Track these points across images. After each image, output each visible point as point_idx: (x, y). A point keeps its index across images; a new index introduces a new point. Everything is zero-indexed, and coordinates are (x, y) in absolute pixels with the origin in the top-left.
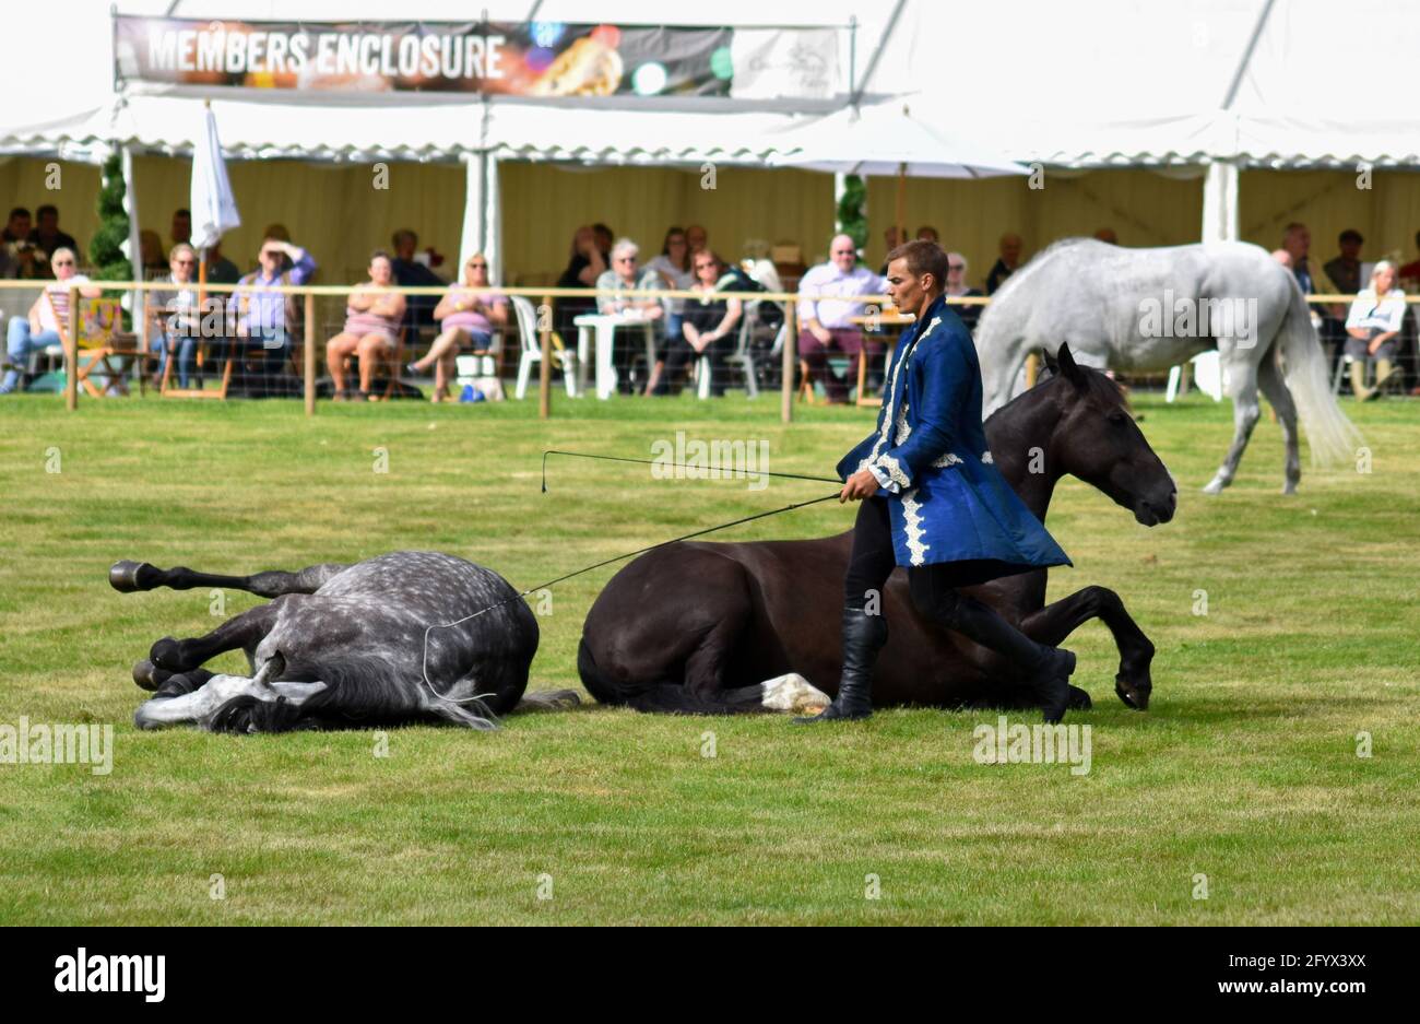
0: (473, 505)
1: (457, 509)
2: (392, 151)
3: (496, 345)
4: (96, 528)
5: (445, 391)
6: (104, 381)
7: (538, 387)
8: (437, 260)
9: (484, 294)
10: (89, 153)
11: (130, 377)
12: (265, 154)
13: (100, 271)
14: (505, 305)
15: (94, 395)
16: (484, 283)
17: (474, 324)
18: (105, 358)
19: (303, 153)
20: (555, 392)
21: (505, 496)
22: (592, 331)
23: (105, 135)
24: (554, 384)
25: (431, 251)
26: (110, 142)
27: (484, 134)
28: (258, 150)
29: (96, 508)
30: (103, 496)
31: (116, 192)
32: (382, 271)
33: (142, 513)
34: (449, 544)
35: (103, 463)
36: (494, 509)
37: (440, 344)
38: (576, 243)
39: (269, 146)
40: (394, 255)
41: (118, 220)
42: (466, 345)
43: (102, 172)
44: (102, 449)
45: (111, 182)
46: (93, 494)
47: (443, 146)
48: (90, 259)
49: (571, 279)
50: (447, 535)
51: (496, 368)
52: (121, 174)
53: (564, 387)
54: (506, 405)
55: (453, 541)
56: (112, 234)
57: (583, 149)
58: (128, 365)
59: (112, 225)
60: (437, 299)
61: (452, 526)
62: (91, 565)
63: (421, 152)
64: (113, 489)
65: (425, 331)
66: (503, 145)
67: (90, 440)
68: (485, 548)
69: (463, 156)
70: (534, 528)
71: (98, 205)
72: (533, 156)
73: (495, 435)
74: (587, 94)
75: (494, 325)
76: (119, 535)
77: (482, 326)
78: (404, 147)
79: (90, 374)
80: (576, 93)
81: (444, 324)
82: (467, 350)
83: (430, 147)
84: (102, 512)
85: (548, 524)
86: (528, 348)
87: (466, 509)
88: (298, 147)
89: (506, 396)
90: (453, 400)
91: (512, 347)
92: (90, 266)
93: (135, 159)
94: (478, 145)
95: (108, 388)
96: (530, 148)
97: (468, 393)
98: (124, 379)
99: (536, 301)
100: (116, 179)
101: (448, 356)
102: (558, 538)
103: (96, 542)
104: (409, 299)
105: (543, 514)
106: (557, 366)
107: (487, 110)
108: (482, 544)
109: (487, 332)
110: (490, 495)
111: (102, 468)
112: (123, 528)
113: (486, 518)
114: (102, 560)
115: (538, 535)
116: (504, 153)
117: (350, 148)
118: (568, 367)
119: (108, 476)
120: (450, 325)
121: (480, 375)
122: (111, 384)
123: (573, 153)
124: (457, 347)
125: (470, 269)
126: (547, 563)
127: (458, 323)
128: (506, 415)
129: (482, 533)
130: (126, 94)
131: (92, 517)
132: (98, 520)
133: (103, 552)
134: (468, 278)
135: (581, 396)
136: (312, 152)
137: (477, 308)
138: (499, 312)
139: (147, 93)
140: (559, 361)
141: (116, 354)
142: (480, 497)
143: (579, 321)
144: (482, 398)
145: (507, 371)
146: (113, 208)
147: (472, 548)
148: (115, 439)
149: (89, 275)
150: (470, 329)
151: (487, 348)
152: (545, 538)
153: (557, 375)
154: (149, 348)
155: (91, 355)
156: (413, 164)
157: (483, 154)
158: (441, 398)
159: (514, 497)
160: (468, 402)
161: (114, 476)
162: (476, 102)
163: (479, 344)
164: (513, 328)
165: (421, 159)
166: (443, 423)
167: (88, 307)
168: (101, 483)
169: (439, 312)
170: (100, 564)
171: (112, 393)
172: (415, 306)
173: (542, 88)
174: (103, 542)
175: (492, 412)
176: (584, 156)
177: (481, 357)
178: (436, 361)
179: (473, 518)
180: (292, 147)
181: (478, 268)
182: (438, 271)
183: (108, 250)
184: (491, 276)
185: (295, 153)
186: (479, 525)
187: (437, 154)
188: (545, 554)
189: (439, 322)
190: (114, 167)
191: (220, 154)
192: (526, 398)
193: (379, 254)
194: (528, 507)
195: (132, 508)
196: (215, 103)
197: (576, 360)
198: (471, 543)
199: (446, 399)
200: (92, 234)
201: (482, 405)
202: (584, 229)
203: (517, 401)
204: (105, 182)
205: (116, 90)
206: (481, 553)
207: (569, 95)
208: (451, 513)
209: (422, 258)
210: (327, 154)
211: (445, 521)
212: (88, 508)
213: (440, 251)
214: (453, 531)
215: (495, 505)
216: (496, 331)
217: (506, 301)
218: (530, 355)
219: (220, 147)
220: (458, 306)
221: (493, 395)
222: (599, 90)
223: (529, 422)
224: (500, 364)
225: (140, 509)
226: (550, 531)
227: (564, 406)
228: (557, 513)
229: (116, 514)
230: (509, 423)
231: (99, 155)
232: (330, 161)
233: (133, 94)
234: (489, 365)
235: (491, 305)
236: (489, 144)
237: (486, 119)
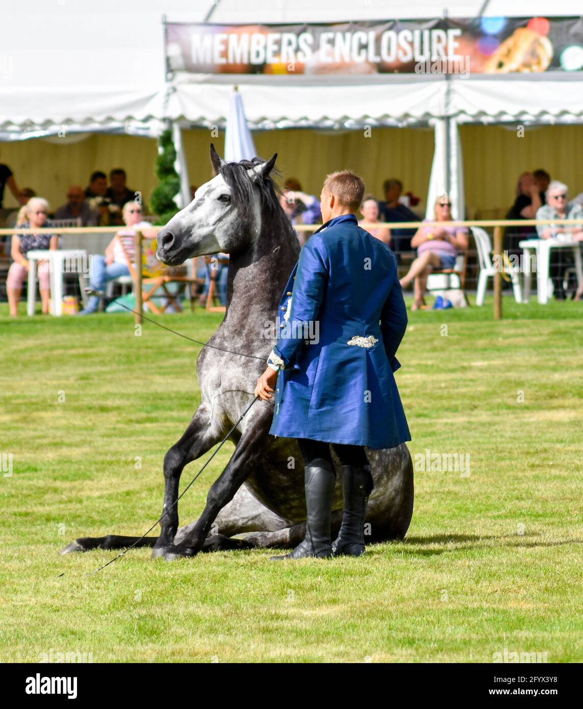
0: (440, 388)
1: (428, 391)
2: (377, 120)
3: (460, 265)
4: (154, 415)
5: (422, 301)
6: (163, 302)
7: (492, 296)
8: (414, 201)
9: (448, 226)
10: (148, 129)
11: (183, 298)
12: (281, 125)
13: (157, 218)
14: (466, 234)
15: (156, 313)
16: (449, 218)
17: (442, 249)
18: (163, 284)
19: (310, 123)
20: (506, 300)
21: (465, 380)
22: (533, 251)
23: (159, 114)
24: (504, 293)
25: (409, 195)
26: (164, 120)
27: (447, 104)
28: (276, 122)
29: (154, 399)
30: (160, 390)
31: (169, 157)
32: (372, 211)
33: (188, 402)
34: (422, 418)
35: (162, 364)
36: (456, 391)
37: (417, 266)
38: (520, 185)
39: (284, 119)
40: (382, 198)
41: (171, 179)
42: (436, 266)
43: (158, 143)
44: (161, 353)
45: (165, 151)
46: (153, 389)
47: (417, 114)
48: (151, 209)
49: (515, 214)
50: (421, 411)
51: (461, 282)
52: (173, 144)
53: (513, 296)
54: (468, 311)
55: (425, 416)
56: (167, 189)
57: (523, 113)
58: (181, 289)
59: (167, 183)
60: (413, 231)
61: (425, 404)
62: (149, 442)
63: (400, 120)
64: (168, 383)
65: (405, 256)
66: (462, 112)
67: (151, 347)
68: (449, 421)
69: (432, 121)
70: (487, 404)
71: (156, 168)
72: (485, 120)
73: (459, 334)
74: (526, 71)
75: (458, 249)
76: (172, 419)
77: (449, 251)
78: (387, 116)
79: (152, 297)
80: (518, 71)
81: (419, 250)
82: (437, 270)
83: (407, 116)
84: (159, 402)
85: (499, 400)
86: (485, 267)
87: (435, 391)
88: (306, 119)
89: (468, 303)
90: (429, 308)
91: (473, 266)
92: (151, 215)
93: (184, 132)
94: (443, 113)
95: (166, 307)
96: (483, 113)
97: (439, 302)
98: (178, 300)
99: (489, 230)
100: (169, 148)
101: (422, 274)
102: (505, 411)
103: (154, 425)
104: (393, 232)
105: (494, 393)
106: (507, 279)
107: (449, 86)
108: (447, 417)
109: (453, 255)
110: (453, 380)
111: (160, 368)
112: (174, 414)
113: (450, 397)
114: (158, 438)
115: (490, 410)
116: (463, 118)
117: (346, 118)
118: (515, 280)
119: (164, 374)
120: (424, 251)
121: (449, 288)
122: (169, 304)
123: (515, 116)
124: (430, 268)
125: (439, 207)
126: (496, 431)
127: (430, 249)
128: (468, 318)
129: (447, 409)
130: (174, 83)
131: (152, 406)
132: (156, 408)
133: (160, 432)
134: (436, 214)
135: (526, 302)
136: (316, 122)
137: (443, 237)
138: (461, 240)
139: (191, 82)
140: (509, 276)
141: (172, 281)
142: (445, 381)
143: (523, 244)
144: (450, 306)
145: (469, 285)
146: (167, 170)
147: (440, 421)
148: (171, 346)
149: (150, 221)
150: (439, 253)
151: (453, 268)
152: (496, 411)
153: (507, 286)
154: (197, 276)
155: (153, 282)
156: (393, 129)
157: (447, 119)
158: (419, 307)
159: (472, 380)
160: (439, 309)
161: (169, 374)
162: (441, 80)
163: (447, 265)
164: (472, 252)
165: (400, 125)
166: (419, 326)
167: (149, 247)
168: (158, 379)
169: (415, 241)
170: (156, 441)
171: (170, 310)
172: (397, 237)
173: (491, 68)
174: (159, 424)
175: (459, 316)
176: (525, 118)
177: (449, 274)
178: (414, 279)
179: (441, 398)
180: (302, 119)
181: (445, 207)
182: (415, 210)
183: (164, 201)
184: (455, 212)
185: (303, 123)
186: (445, 403)
187: (412, 120)
188: (495, 424)
189: (416, 249)
190: (167, 139)
191: (246, 126)
192: (484, 305)
193: (369, 198)
194: (482, 389)
195: (182, 398)
196: (242, 88)
197: (521, 275)
198: (438, 418)
199: (423, 307)
200: (152, 191)
201: (450, 311)
202: (526, 174)
203: (477, 307)
204: (161, 150)
205: (167, 80)
206: (446, 424)
207: (511, 72)
208: (424, 394)
209: (404, 200)
210: (328, 123)
211: (420, 401)
212: (148, 399)
213: (416, 194)
214: (426, 408)
215: (457, 387)
216: (460, 254)
217: (466, 231)
218: (486, 272)
219: (246, 121)
220: (430, 236)
221: (458, 303)
222: (535, 68)
223: (486, 323)
224: (463, 279)
225: (187, 399)
226: (499, 406)
227: (513, 310)
228: (504, 392)
229: (168, 403)
230: (470, 324)
231: (156, 129)
232: (330, 129)
233: (180, 83)
234: (455, 281)
235: (455, 234)
236: (452, 111)
237: (448, 92)
